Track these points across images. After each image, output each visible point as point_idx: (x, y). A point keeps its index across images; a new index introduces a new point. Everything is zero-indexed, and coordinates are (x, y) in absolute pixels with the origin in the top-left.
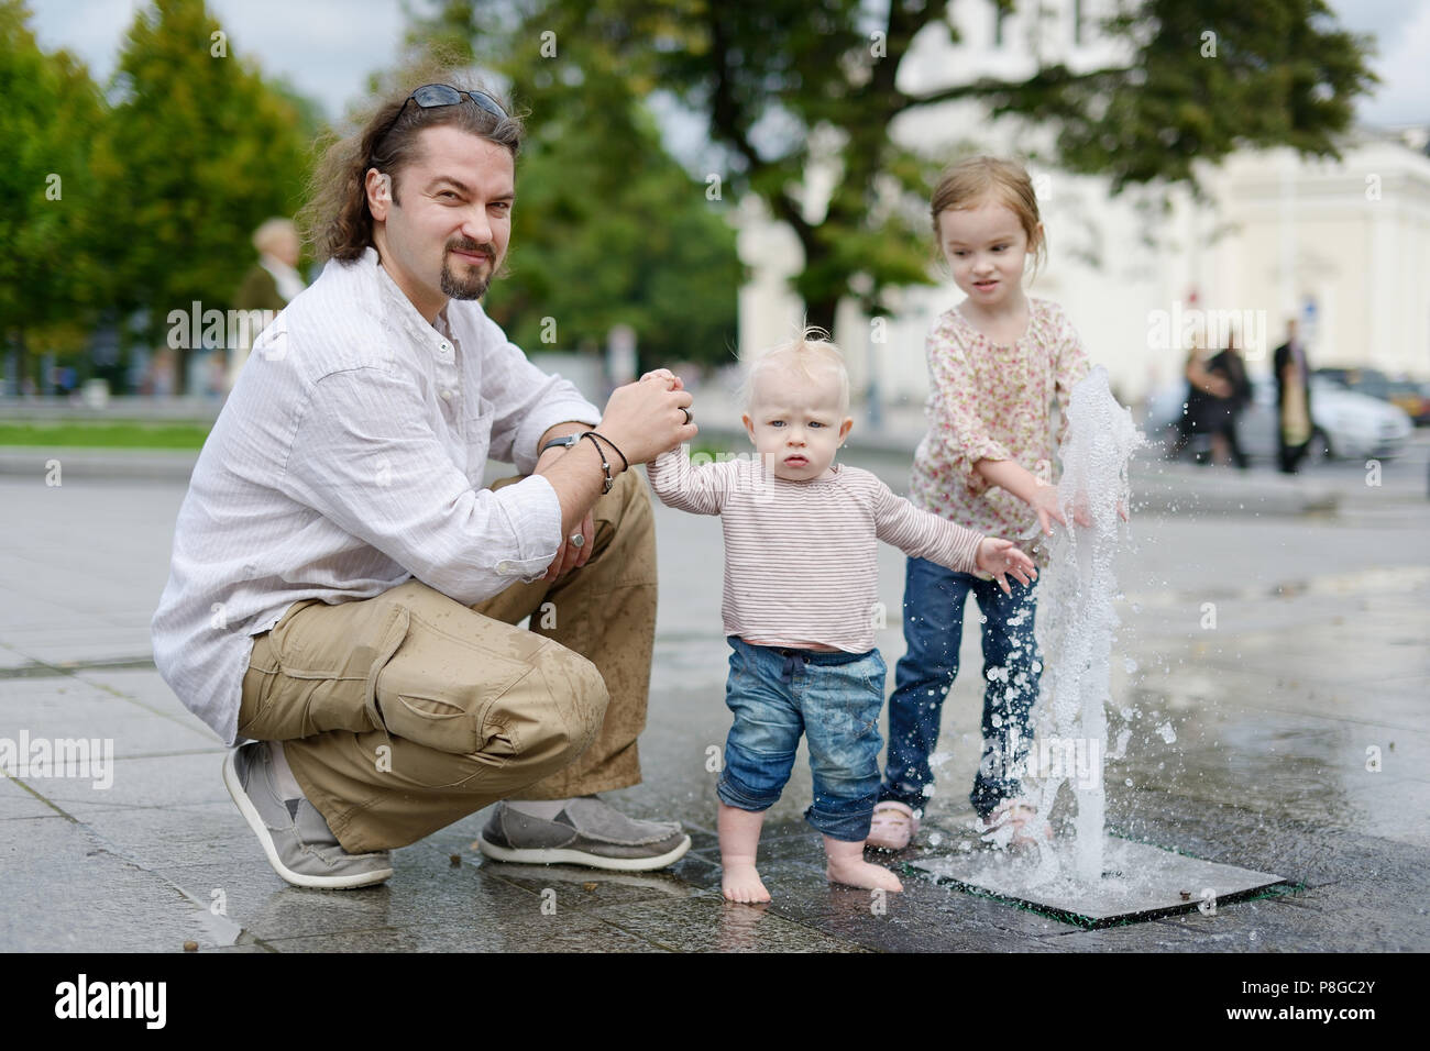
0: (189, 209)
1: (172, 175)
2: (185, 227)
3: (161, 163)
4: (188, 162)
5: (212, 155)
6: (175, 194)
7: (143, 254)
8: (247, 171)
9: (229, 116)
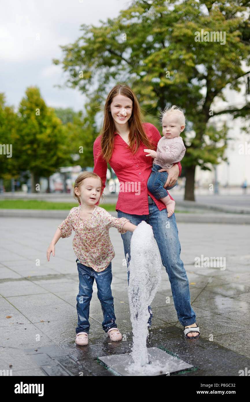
0: (35, 146)
1: (31, 137)
2: (35, 151)
3: (28, 135)
4: (35, 134)
5: (41, 132)
6: (32, 142)
7: (24, 157)
8: (49, 136)
9: (45, 123)
